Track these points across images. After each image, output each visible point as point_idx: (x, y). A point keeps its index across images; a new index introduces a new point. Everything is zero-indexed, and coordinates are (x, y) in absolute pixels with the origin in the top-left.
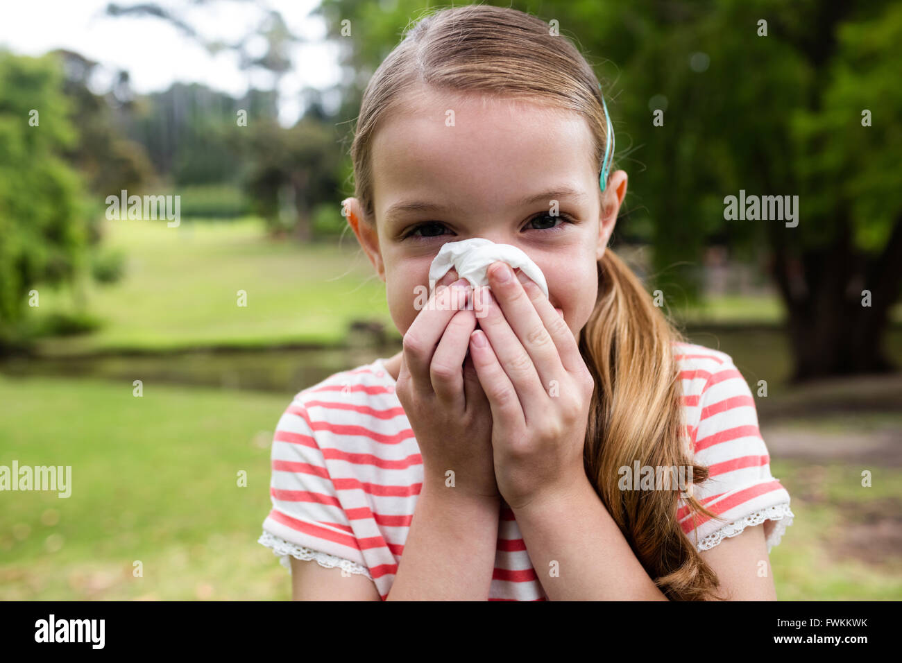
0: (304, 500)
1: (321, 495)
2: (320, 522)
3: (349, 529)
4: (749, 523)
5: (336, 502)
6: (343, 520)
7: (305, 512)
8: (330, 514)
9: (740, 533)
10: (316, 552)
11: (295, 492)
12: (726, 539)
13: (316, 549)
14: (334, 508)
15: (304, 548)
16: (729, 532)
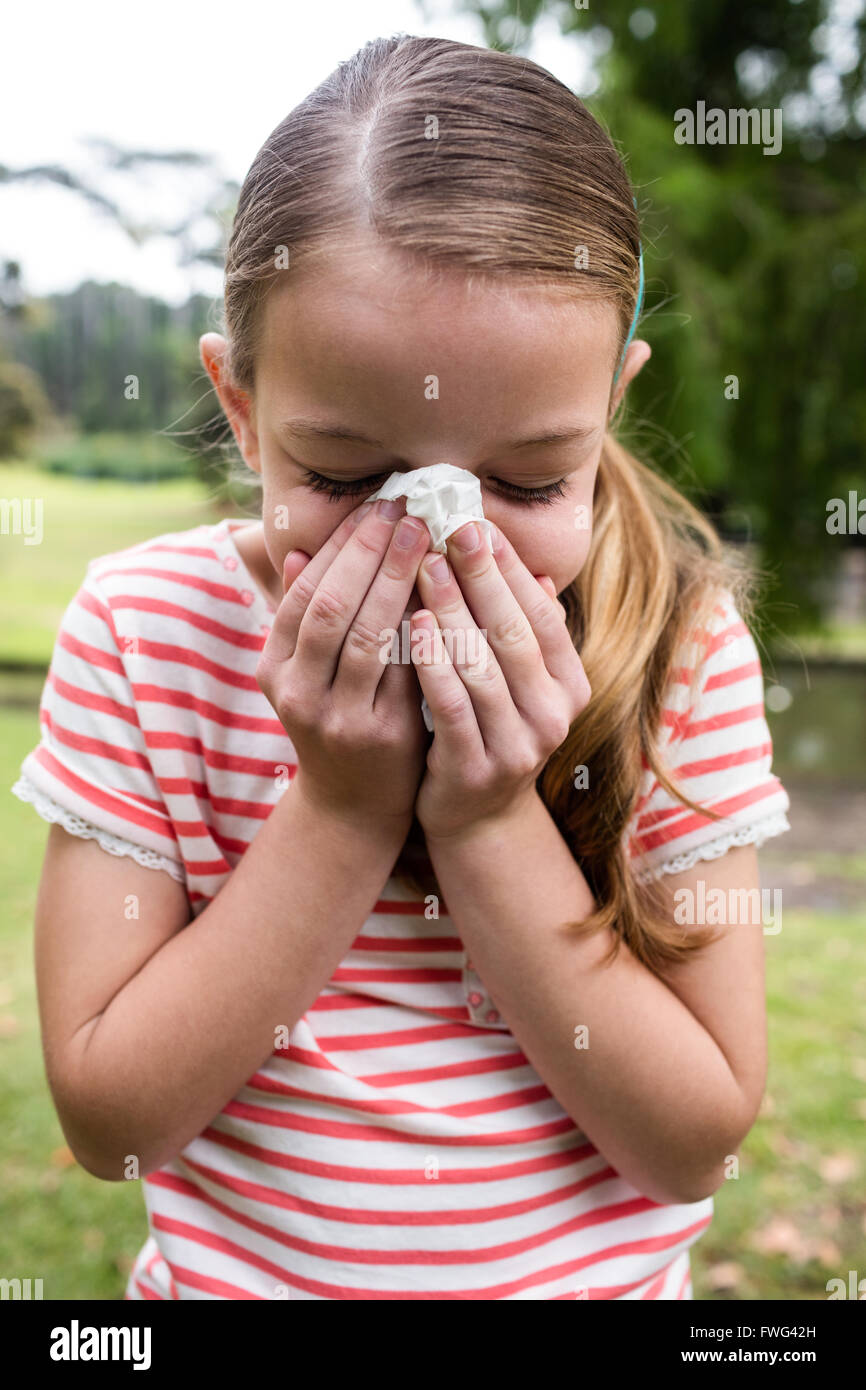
0: (94, 752)
1: (123, 750)
2: (113, 789)
3: (162, 807)
4: (735, 841)
5: (146, 765)
6: (150, 792)
7: (94, 770)
8: (131, 780)
9: (722, 854)
10: (99, 829)
11: (82, 737)
12: (702, 861)
13: (100, 826)
14: (139, 773)
15: (82, 820)
16: (707, 854)
